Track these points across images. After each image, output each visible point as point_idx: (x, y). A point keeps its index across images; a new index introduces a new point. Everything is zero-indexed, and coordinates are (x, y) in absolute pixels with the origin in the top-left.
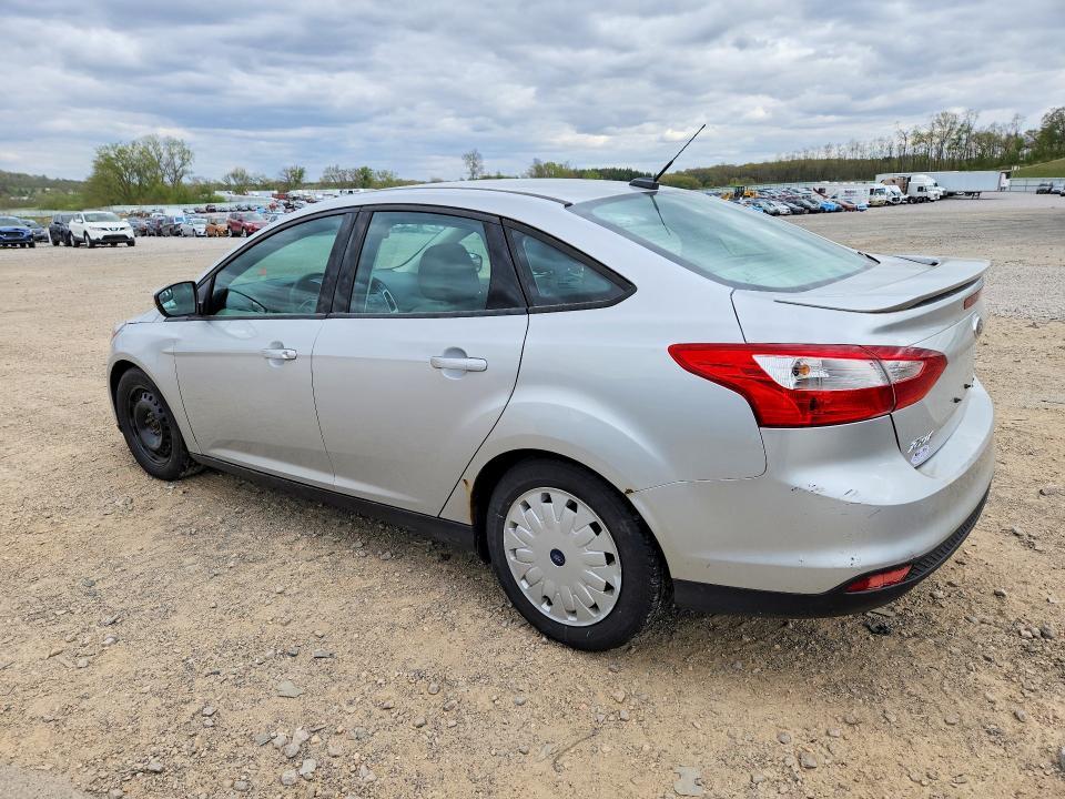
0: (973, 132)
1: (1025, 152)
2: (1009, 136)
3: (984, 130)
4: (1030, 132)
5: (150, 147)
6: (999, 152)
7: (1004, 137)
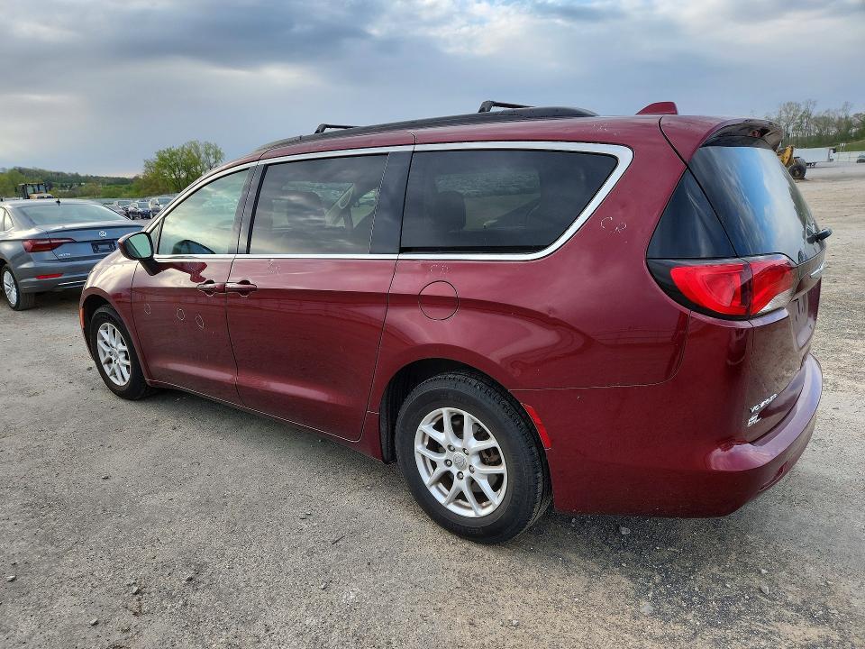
0: (813, 117)
1: (854, 130)
2: (840, 119)
3: (821, 115)
4: (857, 115)
5: (193, 151)
6: (833, 131)
7: (837, 119)
